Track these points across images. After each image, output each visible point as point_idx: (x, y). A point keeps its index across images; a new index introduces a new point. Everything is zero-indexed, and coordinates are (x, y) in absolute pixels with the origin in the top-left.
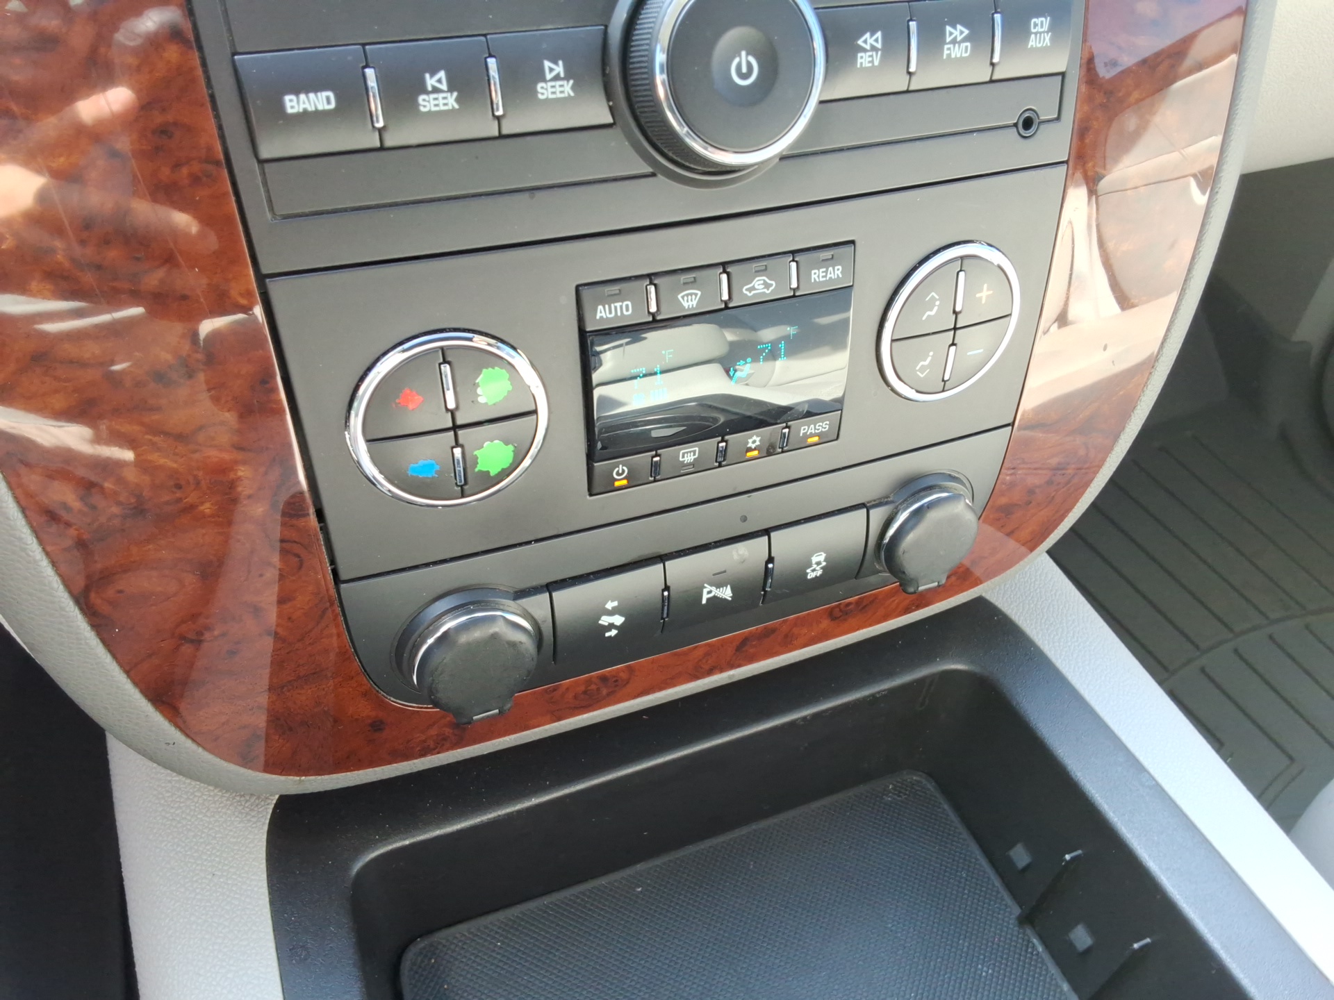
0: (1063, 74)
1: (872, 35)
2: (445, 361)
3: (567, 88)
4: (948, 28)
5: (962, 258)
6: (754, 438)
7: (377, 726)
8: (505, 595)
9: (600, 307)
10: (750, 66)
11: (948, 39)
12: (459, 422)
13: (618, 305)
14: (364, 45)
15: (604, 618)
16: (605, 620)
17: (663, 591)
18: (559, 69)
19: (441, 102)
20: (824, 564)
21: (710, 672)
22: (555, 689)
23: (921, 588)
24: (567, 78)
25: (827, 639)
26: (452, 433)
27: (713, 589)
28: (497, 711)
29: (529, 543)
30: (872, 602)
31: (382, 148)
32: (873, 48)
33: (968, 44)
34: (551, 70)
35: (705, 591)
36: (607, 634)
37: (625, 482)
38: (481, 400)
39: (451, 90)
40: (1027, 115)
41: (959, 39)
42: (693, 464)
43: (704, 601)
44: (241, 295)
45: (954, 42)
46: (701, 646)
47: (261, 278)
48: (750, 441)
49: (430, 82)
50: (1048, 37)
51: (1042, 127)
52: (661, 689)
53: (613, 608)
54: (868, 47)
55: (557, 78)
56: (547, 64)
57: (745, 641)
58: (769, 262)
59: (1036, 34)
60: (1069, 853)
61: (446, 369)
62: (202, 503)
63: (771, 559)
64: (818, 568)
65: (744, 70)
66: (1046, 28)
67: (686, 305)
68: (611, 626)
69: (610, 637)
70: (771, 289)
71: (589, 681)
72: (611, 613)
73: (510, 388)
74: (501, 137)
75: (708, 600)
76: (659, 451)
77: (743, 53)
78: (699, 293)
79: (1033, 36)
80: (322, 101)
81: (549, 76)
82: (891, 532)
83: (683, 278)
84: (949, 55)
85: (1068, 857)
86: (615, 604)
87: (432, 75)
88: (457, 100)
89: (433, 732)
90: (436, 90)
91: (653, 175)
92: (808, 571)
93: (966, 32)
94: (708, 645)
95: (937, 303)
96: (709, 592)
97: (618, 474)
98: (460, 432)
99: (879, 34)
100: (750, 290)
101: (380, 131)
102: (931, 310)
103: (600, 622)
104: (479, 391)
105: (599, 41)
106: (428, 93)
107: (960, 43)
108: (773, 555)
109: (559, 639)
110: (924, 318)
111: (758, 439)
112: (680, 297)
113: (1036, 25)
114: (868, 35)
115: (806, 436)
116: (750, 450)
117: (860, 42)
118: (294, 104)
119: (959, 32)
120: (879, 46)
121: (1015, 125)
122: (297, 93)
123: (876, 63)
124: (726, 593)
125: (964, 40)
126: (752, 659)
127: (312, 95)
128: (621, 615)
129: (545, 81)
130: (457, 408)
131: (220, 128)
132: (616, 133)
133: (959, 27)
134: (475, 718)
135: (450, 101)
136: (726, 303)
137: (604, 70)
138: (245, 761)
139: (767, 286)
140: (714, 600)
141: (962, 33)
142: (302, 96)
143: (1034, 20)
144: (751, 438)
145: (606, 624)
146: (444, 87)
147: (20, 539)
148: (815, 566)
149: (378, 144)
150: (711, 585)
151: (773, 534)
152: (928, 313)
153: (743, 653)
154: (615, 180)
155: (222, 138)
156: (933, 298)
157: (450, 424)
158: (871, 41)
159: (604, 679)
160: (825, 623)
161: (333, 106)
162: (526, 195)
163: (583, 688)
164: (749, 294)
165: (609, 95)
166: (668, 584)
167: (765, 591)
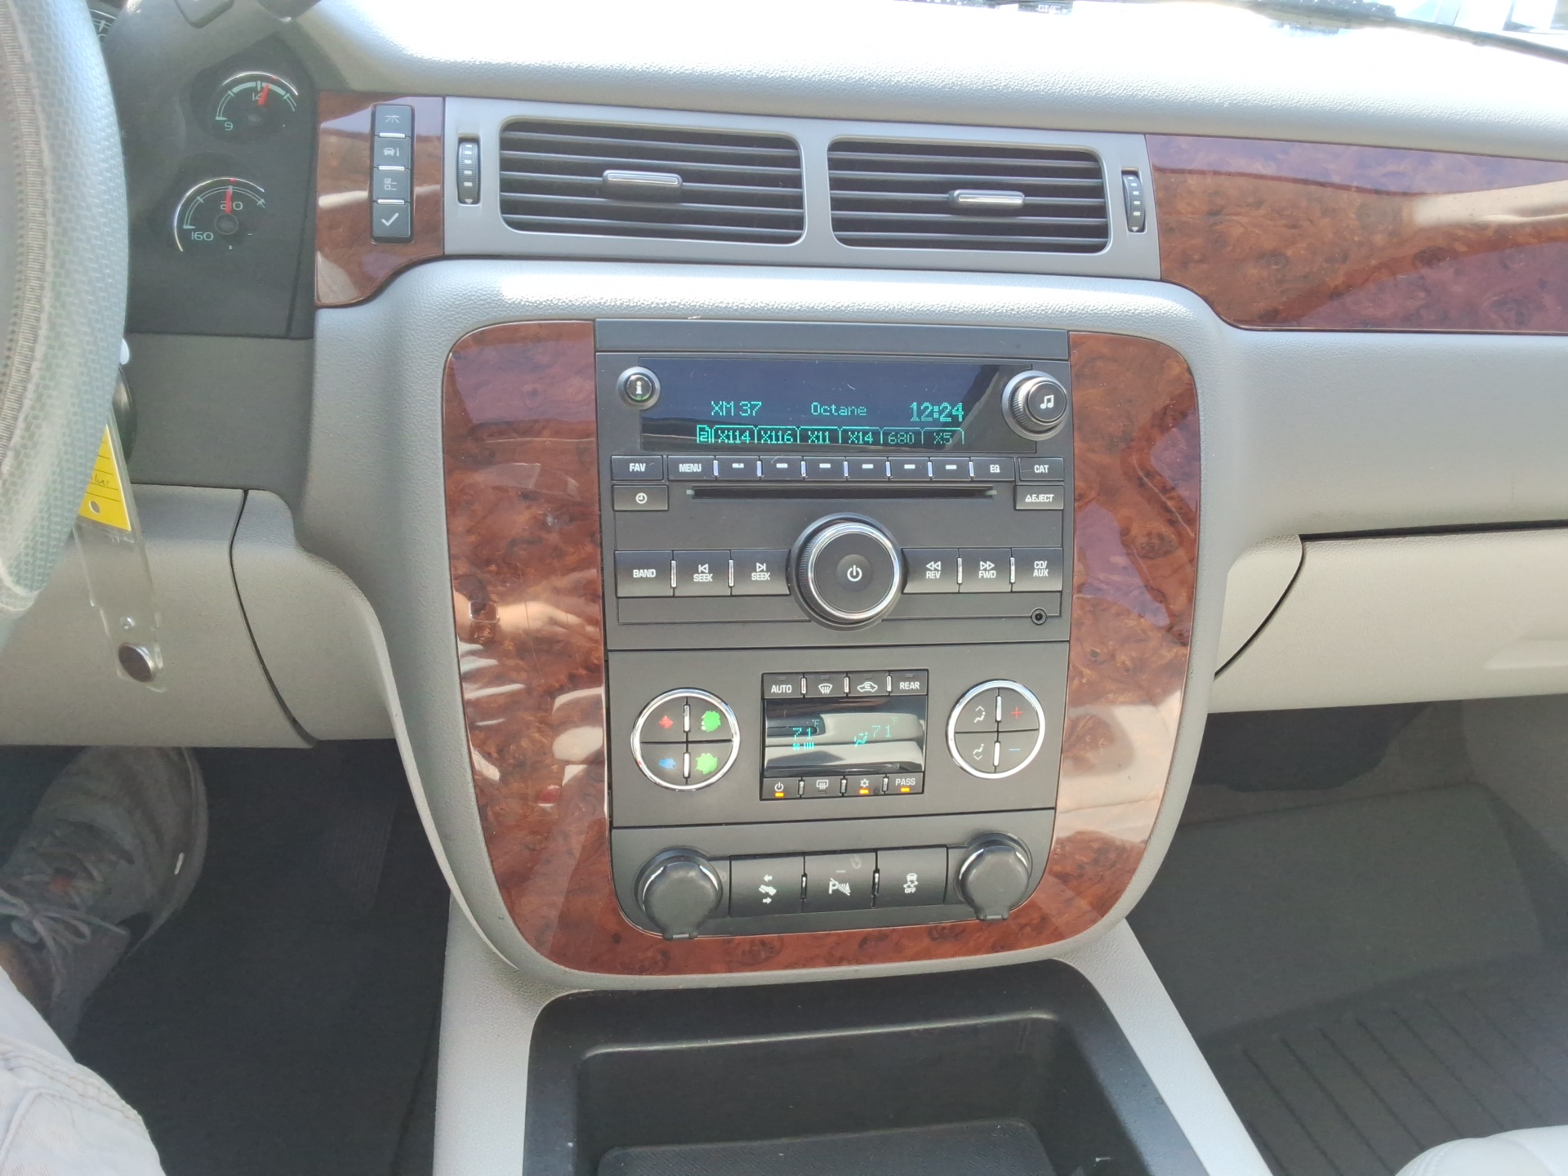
0: (1061, 592)
1: (935, 563)
2: (687, 704)
3: (767, 576)
4: (982, 563)
5: (999, 688)
6: (865, 780)
7: (617, 938)
8: (704, 857)
9: (774, 686)
10: (857, 573)
11: (982, 568)
12: (690, 739)
13: (784, 686)
14: (673, 551)
15: (762, 887)
16: (763, 889)
17: (803, 876)
18: (764, 567)
19: (705, 578)
20: (916, 883)
21: (840, 961)
22: (729, 941)
23: (989, 917)
24: (767, 571)
25: (930, 957)
26: (685, 745)
27: (837, 883)
28: (687, 935)
29: (721, 824)
30: (963, 931)
31: (674, 596)
32: (935, 569)
33: (994, 572)
34: (760, 567)
35: (831, 884)
36: (764, 901)
37: (781, 795)
38: (703, 728)
39: (710, 573)
40: (1038, 612)
41: (988, 568)
42: (824, 791)
43: (830, 892)
44: (596, 659)
45: (985, 570)
46: (833, 935)
47: (607, 651)
48: (862, 782)
49: (701, 568)
50: (1046, 573)
51: (1049, 620)
52: (804, 966)
53: (769, 881)
54: (933, 569)
55: (762, 571)
56: (758, 564)
57: (865, 940)
58: (876, 674)
59: (1038, 569)
60: (1099, 1157)
61: (687, 707)
62: (553, 765)
63: (877, 871)
64: (912, 886)
65: (855, 574)
66: (1044, 566)
67: (823, 692)
68: (767, 895)
69: (766, 903)
70: (875, 689)
71: (752, 942)
72: (768, 884)
73: (719, 724)
74: (731, 596)
75: (833, 891)
76: (804, 778)
77: (854, 567)
78: (831, 686)
79: (1036, 571)
80: (650, 573)
81: (758, 570)
82: (964, 869)
83: (822, 677)
84: (982, 577)
85: (1098, 1160)
86: (770, 878)
87: (702, 566)
88: (712, 577)
89: (649, 954)
90: (702, 572)
91: (810, 621)
92: (905, 886)
93: (993, 565)
94: (839, 935)
95: (984, 713)
96: (834, 885)
97: (778, 788)
98: (690, 745)
99: (939, 563)
100: (862, 688)
101: (674, 588)
102: (980, 717)
103: (760, 889)
104: (703, 723)
105: (785, 557)
106: (699, 573)
107: (989, 571)
108: (879, 867)
109: (733, 896)
110: (975, 721)
111: (867, 782)
112: (820, 686)
113: (1037, 565)
114: (933, 563)
115: (900, 786)
116: (862, 788)
117: (928, 566)
118: (637, 574)
119: (989, 565)
120: (939, 568)
121: (1031, 617)
122: (639, 569)
123: (938, 577)
124: (846, 889)
125: (992, 569)
126: (871, 959)
127: (646, 571)
128: (775, 887)
129: (756, 572)
130: (690, 731)
131: (603, 581)
132: (792, 598)
133: (988, 563)
134: (675, 936)
135: (709, 578)
136: (847, 694)
137: (787, 570)
138: (538, 945)
139: (872, 687)
140: (836, 892)
141: (990, 566)
142: (641, 571)
143: (1036, 562)
144: (863, 779)
145: (764, 892)
146: (707, 571)
147: (464, 769)
148: (909, 883)
149: (672, 594)
150: (836, 880)
151: (879, 852)
152: (978, 719)
153: (864, 951)
154: (783, 621)
155: (603, 586)
156: (980, 710)
157: (685, 740)
158: (935, 566)
159: (763, 943)
160: (926, 942)
161: (654, 576)
162: (740, 625)
163: (747, 947)
164: (861, 691)
165: (788, 580)
166: (806, 872)
167: (875, 895)
